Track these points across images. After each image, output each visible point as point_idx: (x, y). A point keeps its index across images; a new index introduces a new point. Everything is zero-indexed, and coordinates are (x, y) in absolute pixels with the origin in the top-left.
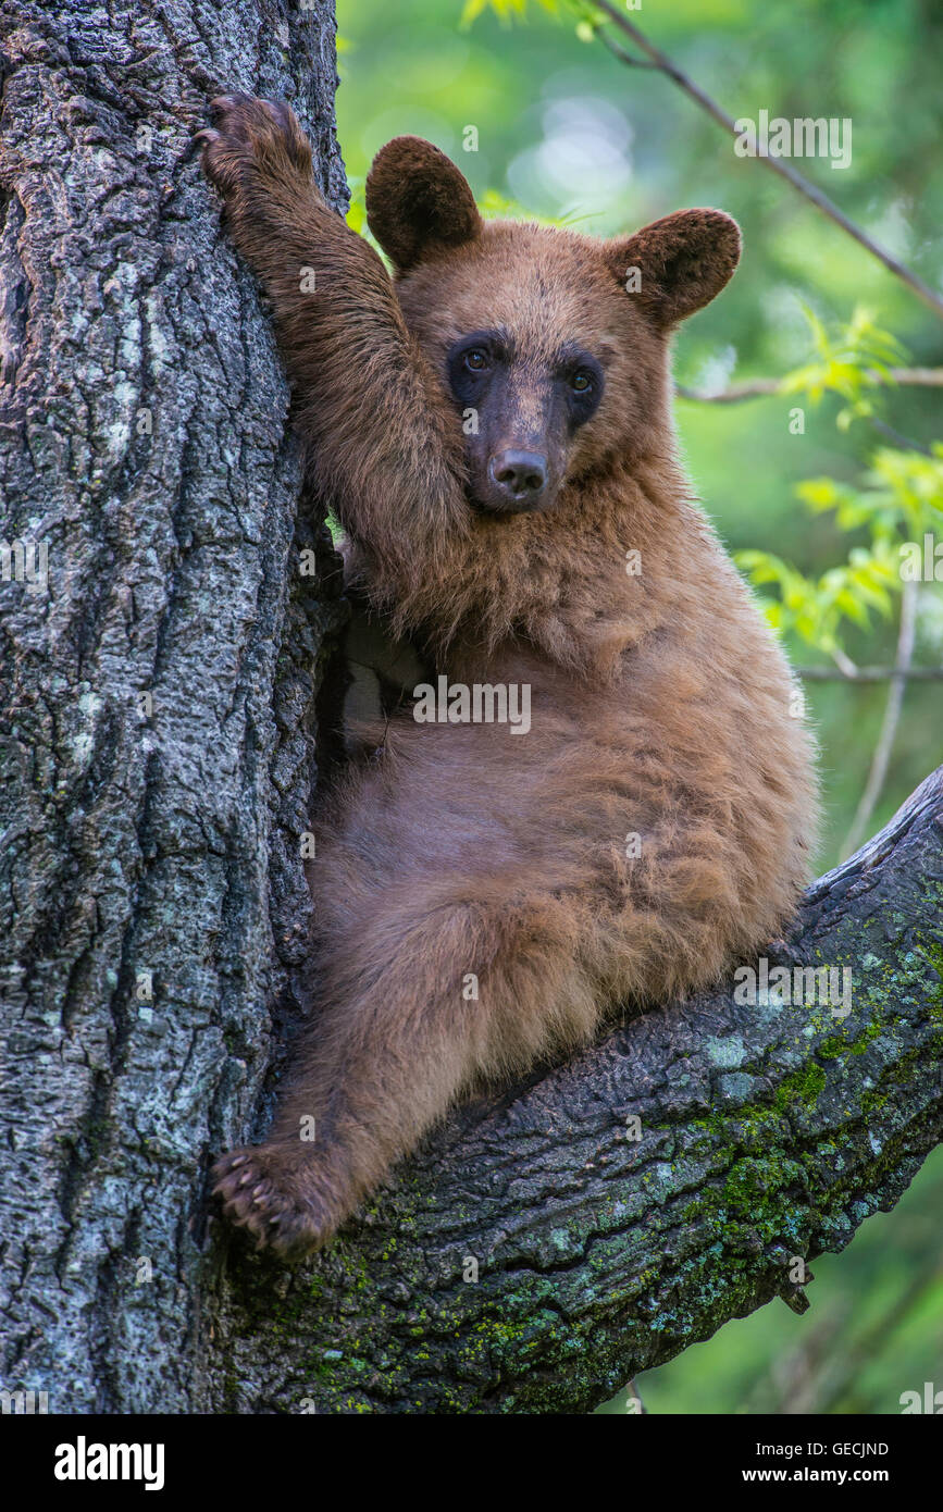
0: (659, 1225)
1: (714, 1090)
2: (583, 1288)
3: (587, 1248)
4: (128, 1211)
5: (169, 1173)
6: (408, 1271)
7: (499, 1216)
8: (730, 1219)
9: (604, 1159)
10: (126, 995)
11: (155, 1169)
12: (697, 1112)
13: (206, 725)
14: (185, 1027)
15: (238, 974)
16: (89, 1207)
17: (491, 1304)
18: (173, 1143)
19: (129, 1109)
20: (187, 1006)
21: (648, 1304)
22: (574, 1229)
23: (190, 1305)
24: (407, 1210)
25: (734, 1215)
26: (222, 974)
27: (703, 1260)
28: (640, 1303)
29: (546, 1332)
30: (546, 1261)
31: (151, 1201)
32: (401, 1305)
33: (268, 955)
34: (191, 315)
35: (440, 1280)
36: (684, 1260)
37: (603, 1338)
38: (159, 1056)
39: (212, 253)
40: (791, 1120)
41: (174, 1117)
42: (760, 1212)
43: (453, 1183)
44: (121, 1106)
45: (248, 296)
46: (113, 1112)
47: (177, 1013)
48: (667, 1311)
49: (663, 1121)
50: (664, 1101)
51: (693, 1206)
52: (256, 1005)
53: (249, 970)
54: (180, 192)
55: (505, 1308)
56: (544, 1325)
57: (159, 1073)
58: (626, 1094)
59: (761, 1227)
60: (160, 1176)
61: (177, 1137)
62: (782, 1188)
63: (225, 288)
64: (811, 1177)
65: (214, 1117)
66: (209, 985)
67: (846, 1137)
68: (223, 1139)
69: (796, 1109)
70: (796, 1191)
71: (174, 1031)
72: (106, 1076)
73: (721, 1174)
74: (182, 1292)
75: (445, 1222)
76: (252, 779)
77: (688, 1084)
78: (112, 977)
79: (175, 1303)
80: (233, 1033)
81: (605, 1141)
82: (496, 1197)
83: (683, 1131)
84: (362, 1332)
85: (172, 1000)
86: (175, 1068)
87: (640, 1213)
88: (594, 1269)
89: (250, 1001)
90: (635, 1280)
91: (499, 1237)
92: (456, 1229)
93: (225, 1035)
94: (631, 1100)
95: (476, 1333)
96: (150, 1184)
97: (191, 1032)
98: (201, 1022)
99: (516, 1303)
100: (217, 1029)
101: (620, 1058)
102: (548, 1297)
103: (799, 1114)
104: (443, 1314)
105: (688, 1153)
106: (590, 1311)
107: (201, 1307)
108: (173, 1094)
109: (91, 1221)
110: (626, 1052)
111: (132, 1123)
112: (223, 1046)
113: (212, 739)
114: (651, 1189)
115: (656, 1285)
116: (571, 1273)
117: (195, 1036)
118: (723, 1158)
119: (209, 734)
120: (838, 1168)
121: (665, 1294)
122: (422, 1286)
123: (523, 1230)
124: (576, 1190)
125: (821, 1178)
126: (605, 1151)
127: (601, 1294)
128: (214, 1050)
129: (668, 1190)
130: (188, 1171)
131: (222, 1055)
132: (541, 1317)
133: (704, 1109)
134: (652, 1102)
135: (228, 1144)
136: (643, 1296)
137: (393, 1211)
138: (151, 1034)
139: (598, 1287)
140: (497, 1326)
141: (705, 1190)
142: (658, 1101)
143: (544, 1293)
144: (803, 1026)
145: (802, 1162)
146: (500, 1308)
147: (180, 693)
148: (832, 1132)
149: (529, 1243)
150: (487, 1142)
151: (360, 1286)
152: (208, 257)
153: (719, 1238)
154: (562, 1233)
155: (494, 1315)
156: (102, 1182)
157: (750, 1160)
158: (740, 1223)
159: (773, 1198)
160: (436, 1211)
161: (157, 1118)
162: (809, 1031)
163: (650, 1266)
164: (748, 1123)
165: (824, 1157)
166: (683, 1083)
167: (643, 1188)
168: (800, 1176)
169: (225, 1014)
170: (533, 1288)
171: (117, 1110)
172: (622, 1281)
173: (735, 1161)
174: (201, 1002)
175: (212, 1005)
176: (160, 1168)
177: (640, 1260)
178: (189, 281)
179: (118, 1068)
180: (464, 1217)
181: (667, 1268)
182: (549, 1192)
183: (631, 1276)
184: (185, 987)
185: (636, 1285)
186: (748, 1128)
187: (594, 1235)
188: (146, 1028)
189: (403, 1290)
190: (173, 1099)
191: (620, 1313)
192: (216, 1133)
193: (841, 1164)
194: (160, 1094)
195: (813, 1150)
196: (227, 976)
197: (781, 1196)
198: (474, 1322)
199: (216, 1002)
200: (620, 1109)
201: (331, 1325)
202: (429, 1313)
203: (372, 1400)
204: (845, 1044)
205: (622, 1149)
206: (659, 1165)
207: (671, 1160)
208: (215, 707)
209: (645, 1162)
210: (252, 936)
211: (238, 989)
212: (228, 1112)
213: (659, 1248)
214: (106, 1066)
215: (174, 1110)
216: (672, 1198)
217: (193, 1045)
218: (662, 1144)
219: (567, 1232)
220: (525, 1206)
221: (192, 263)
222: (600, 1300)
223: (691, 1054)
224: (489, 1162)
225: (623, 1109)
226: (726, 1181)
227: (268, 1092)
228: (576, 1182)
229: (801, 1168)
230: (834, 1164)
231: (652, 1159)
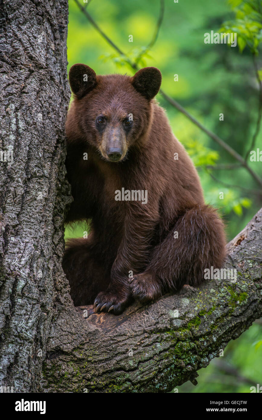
0: (157, 359)
1: (171, 324)
2: (137, 376)
3: (138, 365)
4: (15, 353)
5: (26, 343)
6: (90, 371)
7: (115, 356)
8: (176, 358)
9: (142, 342)
10: (14, 295)
11: (22, 341)
12: (167, 330)
13: (35, 225)
14: (30, 304)
15: (44, 290)
16: (5, 352)
17: (113, 380)
18: (27, 335)
19: (15, 326)
20: (30, 298)
21: (155, 381)
22: (135, 360)
23: (32, 378)
24: (90, 355)
25: (178, 357)
26: (40, 290)
27: (169, 369)
28: (152, 380)
29: (127, 388)
30: (127, 369)
31: (21, 350)
32: (89, 380)
33: (52, 286)
34: (29, 117)
35: (99, 373)
36: (164, 369)
37: (143, 390)
38: (23, 312)
39: (35, 102)
40: (192, 332)
41: (28, 328)
42: (184, 356)
43: (102, 347)
44: (13, 325)
45: (45, 114)
46: (11, 326)
47: (28, 300)
48: (160, 383)
49: (158, 332)
50: (158, 326)
51: (166, 354)
52: (49, 299)
53: (47, 290)
54: (26, 86)
55: (117, 381)
56: (127, 386)
57: (23, 316)
59: (184, 360)
61: (28, 333)
62: (190, 350)
63: (39, 111)
64: (197, 347)
65: (38, 328)
66: (36, 293)
67: (207, 337)
68: (41, 334)
69: (193, 329)
70: (194, 351)
71: (27, 305)
72: (9, 317)
73: (173, 346)
74: (30, 375)
75: (101, 358)
76: (47, 239)
77: (165, 322)
78: (10, 291)
79: (28, 378)
80: (43, 306)
81: (142, 337)
82: (114, 351)
83: (163, 334)
84: (78, 387)
85: (27, 297)
86: (27, 315)
87: (152, 356)
88: (140, 371)
89: (47, 298)
90: (151, 374)
91: (114, 362)
92: (103, 360)
93: (41, 307)
94: (149, 326)
95: (109, 388)
96: (21, 346)
98: (34, 303)
99: (119, 380)
100: (39, 305)
101: (146, 315)
102: (128, 378)
103: (194, 330)
104: (100, 382)
105: (165, 340)
106: (139, 382)
107: (35, 379)
108: (27, 322)
109: (5, 355)
110: (148, 314)
111: (16, 329)
112: (40, 309)
113: (37, 228)
114: (155, 350)
115: (156, 375)
116: (134, 372)
117: (33, 306)
118: (173, 342)
119: (36, 227)
120: (205, 345)
121: (159, 378)
122: (94, 375)
123: (121, 360)
124: (135, 350)
125: (200, 347)
126: (143, 340)
127: (142, 377)
128: (38, 310)
129: (160, 350)
130: (31, 342)
131: (40, 311)
132: (126, 384)
133: (169, 329)
134: (155, 327)
135: (42, 336)
136: (153, 378)
137: (86, 355)
138: (21, 306)
139: (141, 376)
140: (114, 386)
141: (169, 350)
142: (157, 327)
143: (127, 377)
144: (195, 307)
145: (195, 343)
146: (115, 381)
147: (28, 216)
148: (203, 335)
149: (123, 363)
150: (111, 337)
151: (78, 375)
152: (34, 103)
153: (173, 363)
154: (131, 361)
155: (114, 383)
156: (8, 345)
157: (181, 342)
158: (179, 359)
159: (187, 352)
160: (98, 355)
161: (23, 328)
162: (196, 309)
163: (155, 370)
164: (181, 332)
165: (201, 342)
166: (163, 322)
167: (153, 349)
168: (195, 347)
169: (41, 301)
170: (124, 376)
172: (148, 374)
173: (177, 342)
174: (34, 297)
176: (24, 342)
177: (152, 368)
178: (29, 108)
179: (12, 315)
180: (105, 356)
181: (160, 371)
182: (128, 350)
183: (150, 373)
184: (30, 293)
185: (152, 375)
186: (181, 334)
187: (140, 362)
188: (20, 304)
189: (89, 376)
190: (27, 323)
191: (147, 383)
192: (39, 332)
193: (205, 344)
194: (24, 322)
195: (198, 340)
196: (41, 291)
197: (190, 352)
198: (109, 385)
199: (38, 297)
200: (146, 329)
201: (70, 385)
202: (96, 382)
204: (206, 312)
205: (147, 339)
206: (157, 343)
207: (160, 342)
208: (37, 220)
209: (153, 343)
210: (48, 280)
211: (44, 294)
212: (42, 327)
213: (157, 366)
214: (9, 314)
215: (27, 326)
216: (160, 352)
217: (32, 309)
218: (158, 338)
219: (133, 361)
220: (121, 354)
221: (29, 104)
222: (142, 379)
223: (164, 314)
224: (112, 342)
225: (147, 328)
226: (175, 348)
227: (52, 323)
228: (135, 348)
229: (195, 344)
230: (204, 344)
231: (155, 342)
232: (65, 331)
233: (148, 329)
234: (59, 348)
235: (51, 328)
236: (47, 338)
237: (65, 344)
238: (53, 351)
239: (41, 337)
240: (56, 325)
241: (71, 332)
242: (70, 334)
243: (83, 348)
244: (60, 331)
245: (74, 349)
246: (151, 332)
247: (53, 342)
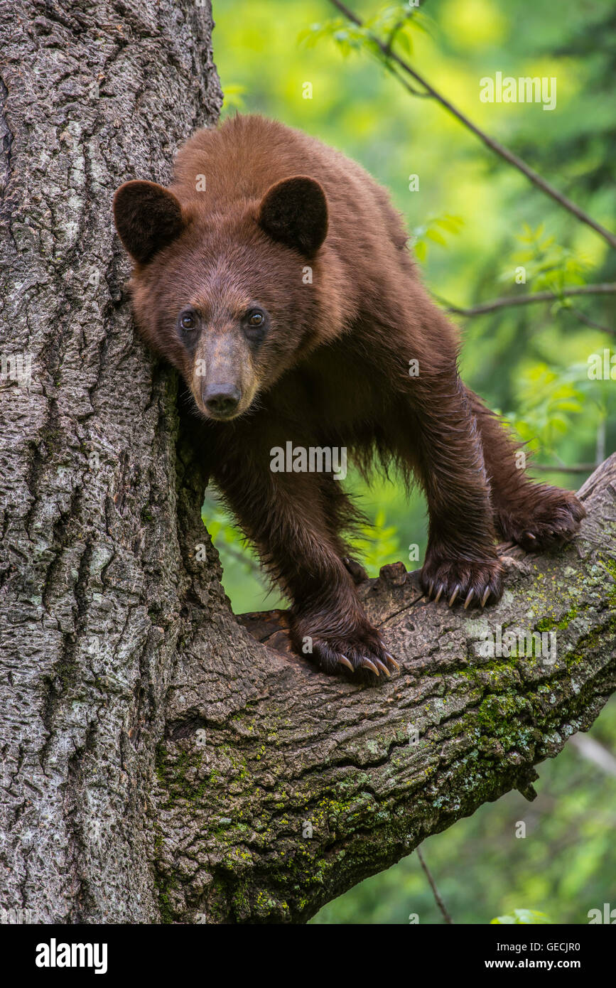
0: (436, 737)
1: (470, 652)
2: (388, 777)
3: (390, 752)
4: (88, 724)
5: (115, 699)
6: (273, 766)
7: (332, 732)
8: (482, 734)
9: (399, 695)
10: (84, 584)
11: (105, 696)
12: (459, 666)
13: (133, 414)
14: (123, 605)
15: (157, 572)
16: (63, 721)
17: (328, 788)
18: (117, 680)
19: (87, 658)
20: (123, 592)
21: (431, 790)
22: (381, 740)
23: (130, 785)
24: (272, 728)
25: (487, 732)
26: (147, 572)
27: (465, 761)
28: (425, 789)
29: (364, 807)
30: (363, 761)
31: (102, 717)
32: (269, 789)
33: (177, 563)
34: (117, 154)
35: (294, 773)
36: (453, 761)
37: (402, 812)
38: (107, 624)
39: (131, 118)
40: (520, 671)
41: (118, 663)
42: (502, 730)
43: (302, 710)
44: (82, 656)
45: (155, 146)
46: (77, 660)
47: (118, 597)
48: (443, 795)
49: (437, 672)
50: (438, 657)
51: (458, 726)
52: (170, 594)
53: (165, 570)
54: (109, 79)
55: (337, 790)
56: (363, 802)
57: (107, 635)
58: (413, 655)
59: (503, 740)
60: (109, 700)
61: (119, 676)
62: (515, 715)
63: (140, 139)
64: (534, 707)
65: (143, 664)
66: (138, 579)
67: (556, 682)
68: (150, 678)
69: (523, 663)
70: (525, 717)
71: (116, 608)
72: (72, 637)
73: (474, 705)
74: (125, 776)
75: (298, 735)
76: (164, 450)
77: (453, 647)
78: (75, 573)
79: (120, 783)
80: (155, 611)
81: (400, 683)
82: (330, 719)
83: (450, 677)
84: (244, 806)
85: (114, 588)
86: (117, 631)
87: (423, 730)
88: (394, 766)
89: (166, 591)
90: (422, 773)
91: (331, 744)
92: (304, 740)
93: (149, 612)
94: (416, 658)
95: (319, 807)
96: (102, 706)
97: (127, 609)
98: (133, 602)
99: (344, 787)
100: (145, 608)
101: (409, 633)
102: (365, 784)
103: (526, 666)
104: (297, 794)
105: (454, 691)
106: (393, 793)
107: (138, 787)
108: (116, 648)
109: (64, 730)
110: (412, 629)
111: (90, 667)
112: (148, 618)
113: (137, 423)
114: (431, 714)
115: (433, 777)
116: (381, 769)
117: (130, 611)
118: (475, 696)
119: (135, 420)
120: (552, 702)
121: (441, 782)
122: (282, 777)
123: (347, 740)
124: (382, 715)
125: (541, 708)
126: (400, 691)
127: (399, 782)
128: (142, 620)
129: (441, 716)
130: (126, 698)
131: (148, 623)
132: (361, 797)
133: (464, 664)
134: (430, 659)
135: (153, 682)
136: (427, 784)
137: (263, 728)
138: (101, 610)
139: (397, 777)
140: (332, 802)
141: (465, 715)
142: (434, 659)
143: (363, 781)
144: (526, 611)
145: (528, 698)
146: (334, 790)
147: (116, 394)
148: (547, 678)
149: (351, 748)
150: (323, 685)
151: (242, 776)
152: (128, 120)
153: (476, 747)
154: (373, 743)
155: (330, 795)
156: (71, 705)
157: (494, 696)
158: (489, 737)
159: (509, 720)
160: (291, 728)
161: (106, 664)
162: (530, 615)
163: (431, 764)
164: (492, 673)
165: (542, 694)
166: (450, 648)
167: (425, 714)
168: (527, 707)
169: (149, 598)
170: (355, 778)
171: (80, 658)
172: (413, 774)
173: (484, 697)
174: (134, 589)
175: (139, 590)
176: (109, 696)
177: (424, 760)
178: (116, 132)
179: (81, 630)
180: (309, 732)
181: (443, 767)
182: (363, 716)
183: (419, 770)
184: (123, 580)
185: (423, 776)
186: (492, 675)
187: (394, 744)
188: (98, 606)
189: (270, 779)
190: (117, 652)
191: (412, 795)
192: (145, 674)
193: (553, 699)
194: (108, 649)
195: (535, 690)
196: (151, 574)
197: (515, 719)
198: (318, 800)
199: (143, 589)
200: (409, 664)
201: (225, 802)
202: (287, 793)
203: (252, 851)
204: (554, 623)
205: (411, 689)
206: (435, 699)
207: (443, 696)
208: (139, 403)
209: (426, 698)
210: (166, 549)
211: (157, 582)
212: (153, 661)
213: (437, 753)
214: (72, 630)
215: (117, 659)
216: (444, 720)
217: (128, 617)
218: (437, 686)
219: (376, 742)
220: (349, 725)
221: (117, 123)
222: (399, 786)
223: (453, 630)
224: (324, 697)
225: (411, 664)
226: (479, 710)
227: (179, 653)
228: (381, 710)
229: (528, 701)
230: (549, 699)
231: (430, 695)
232: (211, 672)
233: (413, 665)
234: (195, 713)
235: (175, 663)
236: (166, 688)
237: (211, 702)
238: (181, 720)
239: (151, 686)
240: (189, 658)
241: (226, 673)
242: (221, 678)
243: (255, 713)
244: (198, 671)
245: (234, 714)
246: (422, 672)
247: (182, 698)
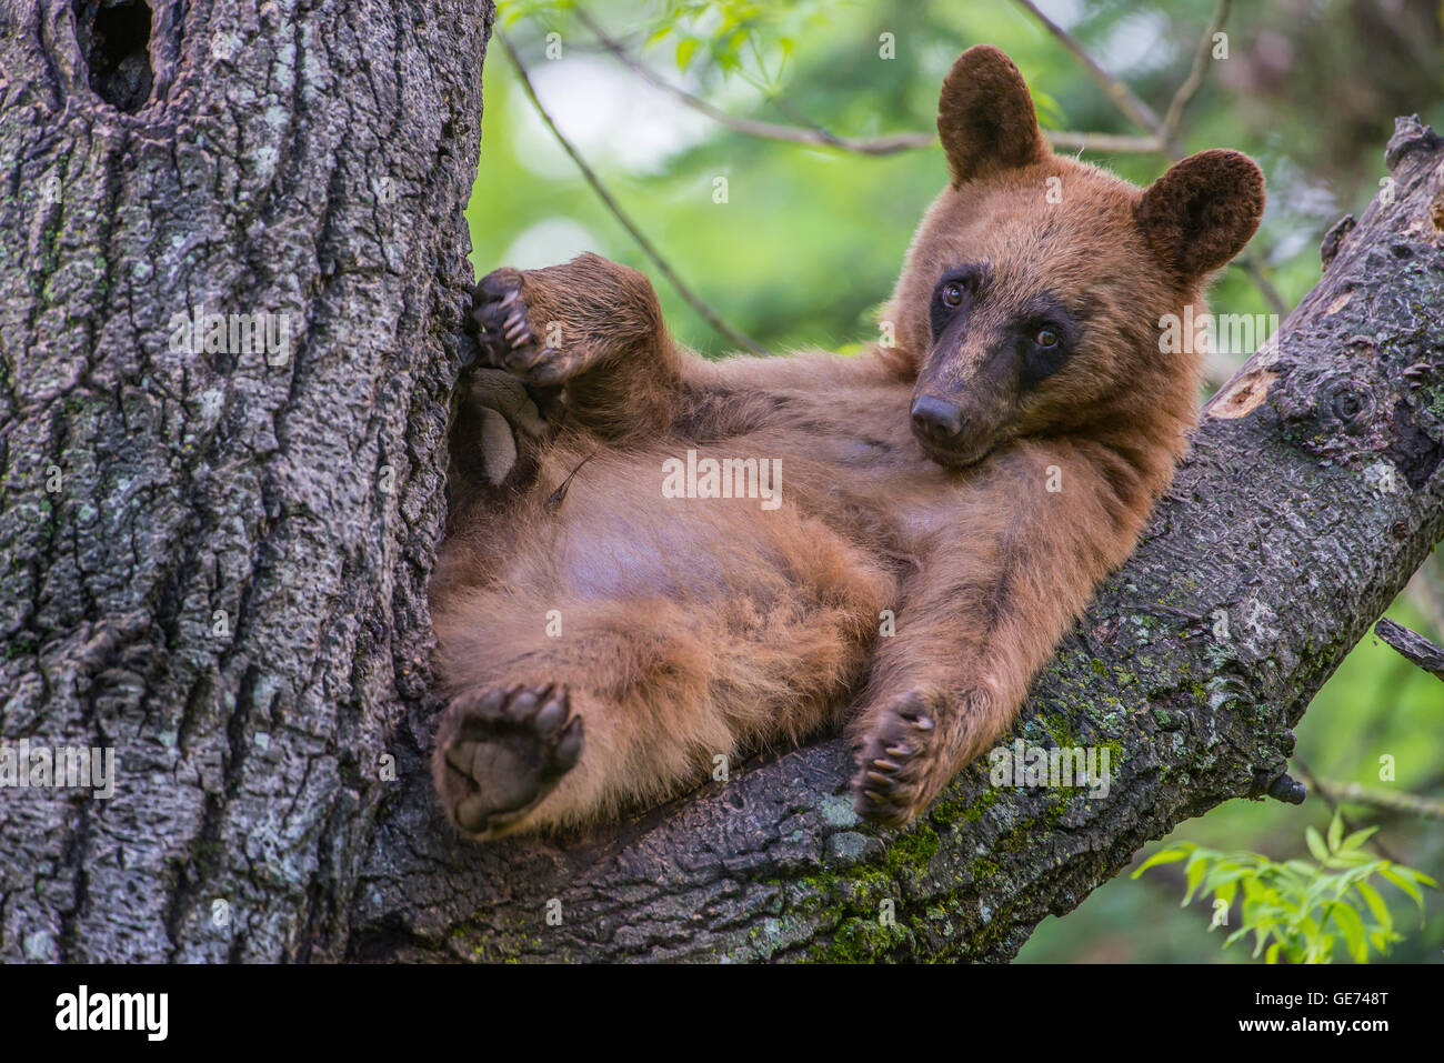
1: (826, 849)
4: (234, 936)
5: (276, 900)
9: (712, 910)
10: (243, 719)
11: (262, 895)
12: (806, 869)
13: (338, 453)
14: (300, 755)
15: (356, 705)
16: (195, 929)
18: (282, 870)
19: (239, 835)
20: (302, 734)
24: (513, 951)
26: (340, 703)
31: (257, 927)
33: (387, 688)
34: (346, 42)
38: (273, 782)
40: (901, 883)
41: (284, 844)
43: (560, 926)
44: (232, 831)
45: (404, 26)
46: (224, 836)
47: (293, 741)
49: (773, 876)
50: (776, 856)
51: (799, 963)
52: (373, 737)
53: (367, 702)
57: (272, 800)
58: (738, 847)
60: (267, 903)
61: (286, 865)
62: (889, 951)
63: (382, 17)
64: (918, 941)
65: (324, 847)
66: (328, 715)
67: (955, 903)
68: (331, 869)
69: (907, 872)
70: (903, 954)
71: (288, 758)
72: (218, 800)
73: (828, 933)
76: (381, 510)
77: (800, 840)
78: (230, 700)
80: (348, 764)
81: (714, 892)
82: (602, 943)
83: (793, 887)
85: (290, 728)
86: (288, 795)
89: (366, 732)
93: (340, 766)
94: (742, 853)
96: (256, 911)
97: (306, 760)
98: (316, 750)
100: (332, 759)
101: (734, 810)
103: (910, 877)
105: (798, 909)
108: (284, 822)
109: (196, 943)
110: (740, 804)
111: (242, 849)
112: (337, 776)
113: (343, 468)
114: (758, 943)
117: (309, 765)
118: (828, 918)
119: (341, 463)
120: (947, 934)
124: (682, 940)
125: (928, 942)
126: (713, 903)
128: (328, 779)
129: (775, 946)
130: (295, 899)
131: (336, 784)
133: (815, 867)
134: (763, 856)
135: (337, 874)
137: (498, 950)
138: (266, 760)
141: (811, 947)
142: (770, 857)
145: (911, 926)
147: (314, 421)
148: (942, 896)
150: (596, 887)
156: (210, 905)
157: (858, 920)
159: (879, 960)
160: (541, 954)
161: (267, 844)
164: (859, 883)
165: (932, 921)
166: (796, 839)
168: (907, 940)
169: (340, 744)
171: (228, 834)
173: (843, 921)
174: (318, 731)
175: (328, 734)
176: (268, 896)
179: (232, 793)
180: (568, 960)
182: (655, 941)
184: (302, 714)
186: (858, 888)
188: (261, 754)
190: (285, 826)
192: (325, 863)
193: (949, 929)
194: (272, 821)
195: (923, 914)
196: (345, 707)
197: (888, 958)
199: (332, 731)
200: (731, 862)
204: (960, 810)
205: (730, 902)
206: (766, 920)
207: (779, 916)
208: (348, 436)
209: (754, 916)
211: (355, 720)
212: (338, 842)
214: (220, 789)
215: (285, 837)
216: (778, 954)
217: (307, 773)
218: (771, 899)
223: (805, 810)
224: (596, 908)
225: (734, 861)
226: (833, 940)
227: (380, 825)
228: (683, 933)
229: (910, 931)
230: (943, 929)
231: (762, 913)
232: (425, 858)
233: (738, 863)
234: (396, 921)
235: (371, 841)
236: (355, 882)
237: (421, 907)
238: (373, 931)
239: (332, 881)
240: (392, 834)
241: (448, 861)
242: (440, 870)
243: (488, 927)
244: (404, 856)
245: (456, 926)
246: (748, 877)
247: (377, 898)
